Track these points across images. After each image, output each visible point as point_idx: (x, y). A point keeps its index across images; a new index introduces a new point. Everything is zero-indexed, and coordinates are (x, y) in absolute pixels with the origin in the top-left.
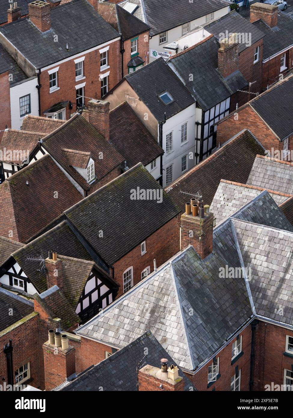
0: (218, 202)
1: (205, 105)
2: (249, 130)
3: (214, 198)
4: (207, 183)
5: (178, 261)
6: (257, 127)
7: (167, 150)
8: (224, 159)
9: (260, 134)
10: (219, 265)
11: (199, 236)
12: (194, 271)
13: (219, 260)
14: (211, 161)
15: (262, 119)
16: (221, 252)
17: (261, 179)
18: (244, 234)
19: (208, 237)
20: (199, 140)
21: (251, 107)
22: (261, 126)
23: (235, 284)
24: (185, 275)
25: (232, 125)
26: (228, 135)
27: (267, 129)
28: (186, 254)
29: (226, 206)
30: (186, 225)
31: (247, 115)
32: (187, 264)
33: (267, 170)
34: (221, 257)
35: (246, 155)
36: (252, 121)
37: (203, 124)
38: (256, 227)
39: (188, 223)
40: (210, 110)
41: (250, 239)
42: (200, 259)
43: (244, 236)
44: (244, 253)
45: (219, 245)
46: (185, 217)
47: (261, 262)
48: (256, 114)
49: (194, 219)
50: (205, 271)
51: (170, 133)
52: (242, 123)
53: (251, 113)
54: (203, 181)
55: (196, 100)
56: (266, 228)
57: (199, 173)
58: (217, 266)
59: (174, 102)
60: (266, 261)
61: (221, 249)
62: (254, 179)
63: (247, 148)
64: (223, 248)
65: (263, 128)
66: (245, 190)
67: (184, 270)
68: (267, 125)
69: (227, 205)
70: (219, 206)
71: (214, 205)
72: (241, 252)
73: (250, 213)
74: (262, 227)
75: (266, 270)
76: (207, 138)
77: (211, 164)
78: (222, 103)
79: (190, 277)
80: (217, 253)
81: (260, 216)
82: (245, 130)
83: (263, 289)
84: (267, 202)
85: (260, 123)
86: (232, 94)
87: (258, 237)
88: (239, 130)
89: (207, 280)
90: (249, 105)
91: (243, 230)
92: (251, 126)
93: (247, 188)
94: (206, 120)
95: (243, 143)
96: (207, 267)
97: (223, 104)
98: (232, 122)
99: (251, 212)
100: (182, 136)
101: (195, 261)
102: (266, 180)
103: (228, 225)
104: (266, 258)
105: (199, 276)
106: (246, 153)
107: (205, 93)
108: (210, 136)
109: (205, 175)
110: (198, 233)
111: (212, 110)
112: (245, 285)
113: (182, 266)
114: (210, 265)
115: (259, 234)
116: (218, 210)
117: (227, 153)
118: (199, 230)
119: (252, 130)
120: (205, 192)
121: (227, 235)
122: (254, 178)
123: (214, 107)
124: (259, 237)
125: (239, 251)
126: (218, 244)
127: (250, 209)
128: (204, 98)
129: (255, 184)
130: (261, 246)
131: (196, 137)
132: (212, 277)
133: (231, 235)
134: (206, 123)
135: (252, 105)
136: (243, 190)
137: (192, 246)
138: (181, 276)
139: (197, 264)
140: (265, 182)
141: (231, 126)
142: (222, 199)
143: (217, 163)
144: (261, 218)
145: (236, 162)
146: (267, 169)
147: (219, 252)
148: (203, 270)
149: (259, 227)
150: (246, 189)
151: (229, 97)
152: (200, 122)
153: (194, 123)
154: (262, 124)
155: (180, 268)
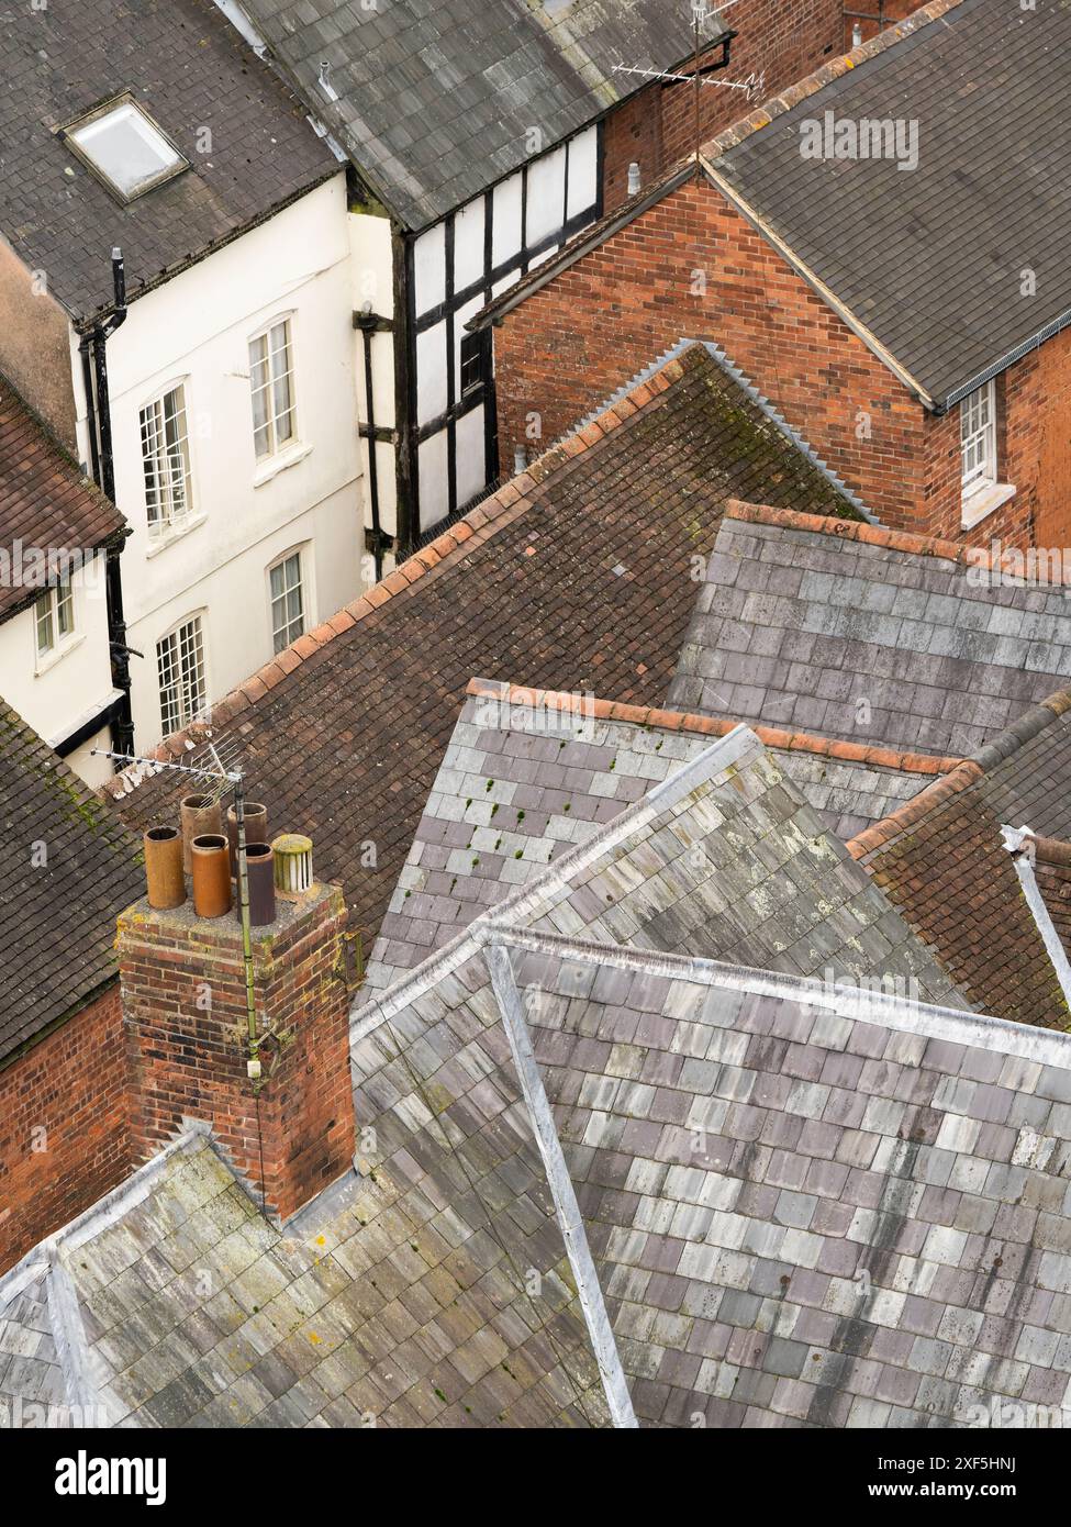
0: (455, 835)
1: (414, 187)
2: (711, 347)
3: (429, 810)
4: (410, 718)
5: (106, 1234)
6: (767, 317)
7: (152, 514)
8: (531, 551)
9: (787, 371)
10: (407, 1248)
11: (249, 1056)
12: (225, 1297)
13: (404, 1216)
14: (438, 572)
15: (794, 259)
16: (423, 1161)
17: (759, 671)
18: (585, 1027)
19: (312, 1057)
20: (386, 435)
21: (712, 186)
22: (794, 309)
23: (527, 1379)
24: (158, 1328)
25: (593, 320)
26: (576, 385)
27: (839, 329)
28: (162, 1187)
29: (511, 861)
30: (156, 984)
31: (693, 242)
32: (168, 1250)
33: (799, 605)
34: (423, 1197)
35: (691, 516)
36: (730, 279)
37: (406, 327)
38: (657, 980)
39: (164, 963)
40: (448, 219)
41: (623, 1060)
42: (263, 1211)
43: (583, 1044)
44: (582, 1158)
45: (405, 1117)
46: (141, 927)
47: (700, 1214)
48: (757, 232)
49: (204, 939)
50: (304, 1295)
51: (169, 399)
52: (662, 302)
53: (723, 223)
54: (384, 707)
55: (342, 157)
56: (732, 983)
57: (354, 656)
58: (393, 1256)
59: (184, 173)
60: (738, 1208)
61: (421, 1141)
62: (713, 672)
63: (701, 471)
64: (436, 1131)
65: (810, 324)
66: (638, 745)
67: (144, 1295)
68: (835, 302)
69: (519, 856)
70: (460, 863)
71: (432, 863)
72: (569, 1157)
73: (628, 888)
74: (705, 976)
75: (736, 1272)
76: (448, 422)
77: (440, 585)
78: (537, 173)
79: (195, 1345)
80: (392, 1168)
81: (702, 906)
82: (686, 344)
83: (725, 1408)
84: (755, 809)
85: (783, 295)
86: (605, 105)
87: (676, 1047)
88: (647, 344)
89: (320, 1359)
90: (702, 171)
91: (575, 1006)
92: (726, 318)
93: (651, 728)
94: (429, 296)
95: (674, 433)
96: (320, 1266)
97: (545, 177)
98: (595, 296)
99: (639, 878)
100: (261, 416)
101: (227, 1231)
102: (797, 671)
103: (472, 973)
104: (734, 1184)
105: (260, 1329)
106: (692, 508)
107: (412, 103)
108: (469, 404)
109: (394, 671)
110: (240, 1029)
111: (469, 225)
112: (596, 1384)
113: (136, 1268)
114: (340, 1256)
115: (684, 1026)
116: (459, 890)
117: (552, 509)
118: (245, 1012)
119: (728, 348)
120: (396, 787)
121: (461, 1043)
122: (715, 664)
123: (480, 204)
124: (686, 1043)
125: (550, 1151)
126: (399, 1110)
127: (632, 863)
128: (404, 137)
129: (724, 703)
130: (699, 1105)
131: (365, 421)
132: (351, 1336)
133: (495, 1041)
134: (430, 319)
135: (721, 169)
136: (622, 742)
137: (206, 1125)
138: (126, 1335)
139: (246, 1246)
140: (791, 685)
141: (587, 322)
142: (481, 813)
143: (484, 585)
144: (712, 919)
145: (620, 570)
146: (802, 596)
147: (404, 1159)
148: (291, 1291)
149: (684, 973)
150: (642, 737)
151: (582, 129)
152: (386, 309)
153: (348, 318)
154: (801, 300)
155: (121, 1286)
